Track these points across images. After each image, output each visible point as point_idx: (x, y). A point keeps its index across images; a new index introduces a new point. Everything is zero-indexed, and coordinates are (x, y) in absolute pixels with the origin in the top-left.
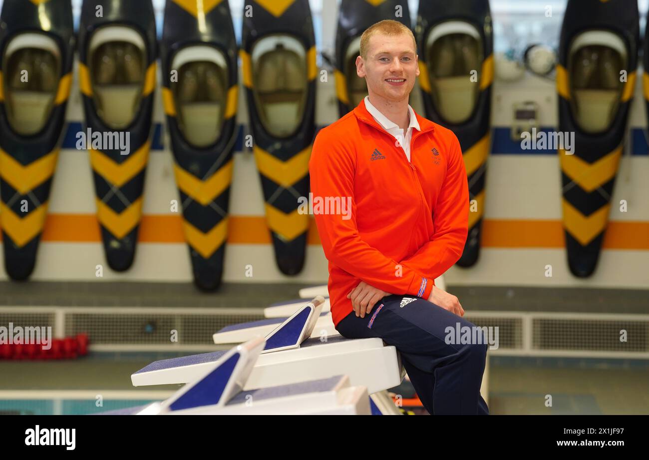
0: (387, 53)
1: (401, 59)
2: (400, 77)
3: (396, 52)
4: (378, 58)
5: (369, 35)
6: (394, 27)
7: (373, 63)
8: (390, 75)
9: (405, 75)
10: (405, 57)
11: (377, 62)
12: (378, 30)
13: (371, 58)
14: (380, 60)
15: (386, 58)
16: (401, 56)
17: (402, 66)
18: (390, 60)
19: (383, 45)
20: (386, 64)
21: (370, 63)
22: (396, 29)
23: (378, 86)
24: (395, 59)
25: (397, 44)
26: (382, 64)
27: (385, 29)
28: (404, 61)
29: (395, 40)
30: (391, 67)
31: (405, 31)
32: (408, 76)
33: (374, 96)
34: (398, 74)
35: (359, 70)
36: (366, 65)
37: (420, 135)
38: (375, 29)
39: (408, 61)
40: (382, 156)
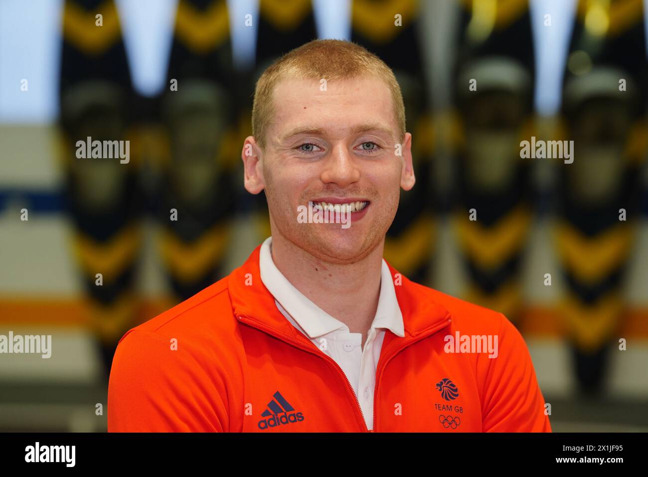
0: (316, 132)
1: (355, 148)
2: (350, 196)
3: (340, 130)
4: (291, 144)
5: (273, 80)
6: (339, 58)
7: (280, 158)
8: (322, 191)
9: (366, 190)
10: (368, 141)
11: (288, 154)
12: (294, 68)
13: (275, 144)
14: (297, 148)
15: (315, 145)
16: (355, 140)
17: (356, 166)
18: (324, 150)
19: (305, 108)
20: (313, 162)
21: (272, 157)
22: (342, 63)
23: (289, 221)
24: (336, 147)
25: (345, 104)
26: (302, 160)
27: (313, 64)
28: (362, 151)
29: (339, 95)
30: (326, 170)
31: (370, 70)
32: (376, 193)
33: (285, 245)
34: (345, 189)
35: (249, 175)
36: (264, 161)
37: (404, 348)
38: (288, 63)
39: (374, 152)
40: (292, 412)
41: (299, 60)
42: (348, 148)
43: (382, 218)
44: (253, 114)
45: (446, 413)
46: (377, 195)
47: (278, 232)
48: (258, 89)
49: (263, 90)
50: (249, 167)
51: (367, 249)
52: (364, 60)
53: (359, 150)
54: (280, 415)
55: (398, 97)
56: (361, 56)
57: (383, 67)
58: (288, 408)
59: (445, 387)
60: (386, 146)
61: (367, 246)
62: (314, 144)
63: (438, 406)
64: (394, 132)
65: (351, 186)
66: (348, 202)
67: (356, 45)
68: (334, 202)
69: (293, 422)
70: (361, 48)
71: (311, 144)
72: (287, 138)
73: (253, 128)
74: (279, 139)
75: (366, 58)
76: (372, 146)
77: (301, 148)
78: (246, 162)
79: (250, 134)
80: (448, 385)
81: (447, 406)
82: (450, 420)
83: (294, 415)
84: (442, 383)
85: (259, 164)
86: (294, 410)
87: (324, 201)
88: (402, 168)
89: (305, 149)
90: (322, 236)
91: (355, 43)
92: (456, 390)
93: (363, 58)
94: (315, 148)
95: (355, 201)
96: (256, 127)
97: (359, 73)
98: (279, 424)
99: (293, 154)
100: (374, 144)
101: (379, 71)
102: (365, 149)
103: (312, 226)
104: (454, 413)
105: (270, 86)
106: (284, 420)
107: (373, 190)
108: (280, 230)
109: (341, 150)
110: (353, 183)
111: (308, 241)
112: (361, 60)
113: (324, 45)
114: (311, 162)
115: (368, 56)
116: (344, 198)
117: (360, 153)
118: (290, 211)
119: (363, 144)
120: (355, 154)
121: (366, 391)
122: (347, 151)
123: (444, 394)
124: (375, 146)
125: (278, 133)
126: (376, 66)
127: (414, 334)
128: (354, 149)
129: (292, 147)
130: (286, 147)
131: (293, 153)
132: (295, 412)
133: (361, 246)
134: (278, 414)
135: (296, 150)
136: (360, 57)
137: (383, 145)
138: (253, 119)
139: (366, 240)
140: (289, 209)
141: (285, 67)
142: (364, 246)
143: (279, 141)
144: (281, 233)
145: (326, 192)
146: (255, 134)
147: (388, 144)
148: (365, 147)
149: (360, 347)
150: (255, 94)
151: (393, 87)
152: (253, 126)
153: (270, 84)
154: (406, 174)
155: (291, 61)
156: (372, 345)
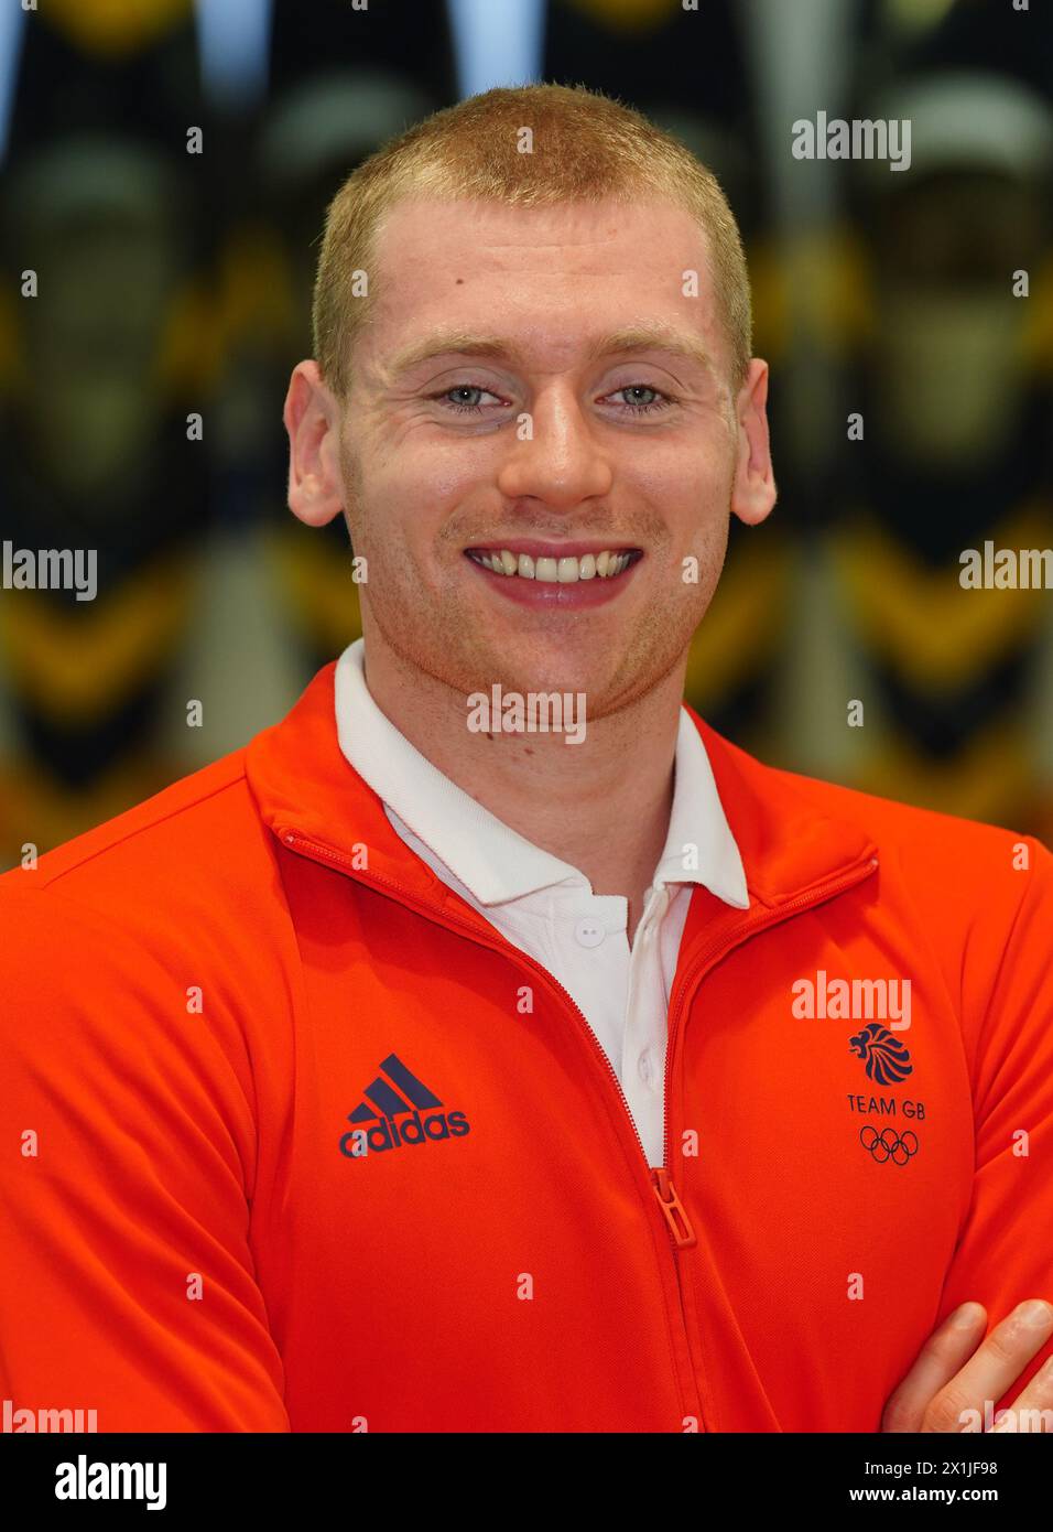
0: (491, 352)
1: (601, 400)
2: (582, 536)
3: (558, 345)
4: (418, 386)
5: (372, 199)
6: (562, 142)
7: (385, 424)
8: (500, 520)
9: (629, 519)
10: (636, 382)
11: (408, 412)
12: (434, 166)
13: (373, 385)
14: (435, 396)
15: (486, 391)
16: (602, 376)
17: (602, 451)
18: (511, 403)
19: (460, 282)
20: (480, 436)
21: (363, 420)
22: (570, 154)
23: (410, 601)
24: (543, 395)
25: (573, 273)
26: (448, 431)
27: (487, 155)
28: (620, 408)
29: (558, 245)
30: (513, 461)
31: (651, 178)
32: (660, 526)
33: (400, 672)
34: (569, 515)
35: (301, 471)
36: (342, 431)
37: (745, 937)
38: (418, 150)
39: (653, 412)
40: (436, 1112)
41: (448, 143)
42: (579, 396)
43: (672, 599)
44: (316, 295)
45: (880, 1120)
46: (663, 533)
47: (378, 635)
48: (331, 226)
49: (345, 227)
50: (303, 449)
51: (630, 687)
52: (635, 147)
53: (614, 404)
54: (400, 1118)
55: (728, 255)
56: (625, 135)
57: (689, 168)
58: (425, 1099)
59: (873, 1046)
60: (690, 395)
61: (628, 676)
62: (483, 387)
63: (856, 1101)
64: (713, 356)
65: (584, 508)
66: (577, 552)
67: (616, 104)
68: (537, 553)
69: (439, 1137)
70: (630, 112)
71: (473, 388)
72: (406, 367)
73: (316, 338)
74: (386, 368)
75: (639, 141)
76: (648, 396)
77: (447, 397)
78: (295, 435)
79: (309, 355)
80: (882, 1042)
81: (882, 1100)
82: (890, 1139)
83: (441, 1119)
84: (865, 1036)
85: (330, 443)
86: (441, 1105)
87: (507, 548)
88: (736, 460)
89: (457, 399)
90: (499, 647)
91: (613, 98)
92: (905, 1056)
93: (632, 142)
94: (486, 399)
95: (595, 551)
96: (323, 336)
97: (617, 186)
98: (399, 1144)
99: (423, 413)
100: (654, 391)
101: (678, 182)
102: (628, 402)
103: (472, 617)
104: (899, 1121)
105: (365, 219)
106: (412, 1132)
107: (651, 519)
108: (382, 629)
109: (557, 401)
110: (590, 498)
111: (460, 662)
112: (624, 146)
113: (522, 102)
114: (471, 437)
115: (647, 137)
116: (563, 541)
117: (613, 412)
118: (410, 574)
119: (624, 390)
120: (599, 415)
121: (643, 1058)
122: (574, 405)
123: (874, 1066)
124: (658, 397)
125: (382, 353)
126: (670, 167)
127: (773, 901)
128: (596, 402)
129: (420, 393)
130: (403, 392)
131: (423, 409)
132: (446, 1110)
133: (609, 677)
134: (395, 1116)
135: (432, 402)
136: (624, 140)
137: (681, 392)
138: (316, 309)
139: (626, 661)
140: (409, 568)
141: (408, 163)
142: (618, 678)
143: (385, 375)
144: (386, 637)
145: (513, 522)
146: (321, 354)
147: (694, 389)
148: (630, 396)
149: (624, 935)
150: (323, 238)
151: (715, 225)
152: (315, 328)
153: (364, 209)
154: (749, 476)
155: (425, 145)
156: (657, 929)
